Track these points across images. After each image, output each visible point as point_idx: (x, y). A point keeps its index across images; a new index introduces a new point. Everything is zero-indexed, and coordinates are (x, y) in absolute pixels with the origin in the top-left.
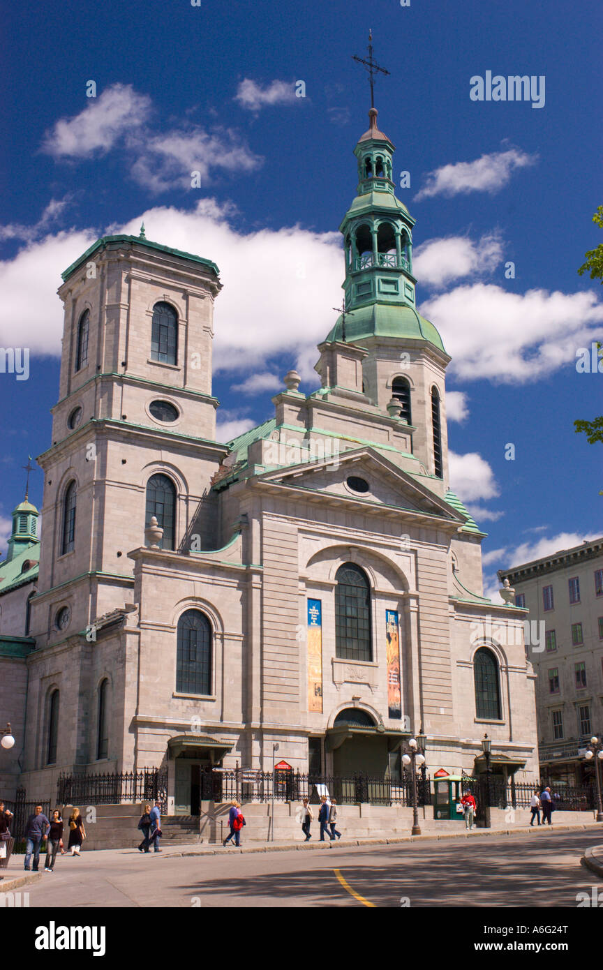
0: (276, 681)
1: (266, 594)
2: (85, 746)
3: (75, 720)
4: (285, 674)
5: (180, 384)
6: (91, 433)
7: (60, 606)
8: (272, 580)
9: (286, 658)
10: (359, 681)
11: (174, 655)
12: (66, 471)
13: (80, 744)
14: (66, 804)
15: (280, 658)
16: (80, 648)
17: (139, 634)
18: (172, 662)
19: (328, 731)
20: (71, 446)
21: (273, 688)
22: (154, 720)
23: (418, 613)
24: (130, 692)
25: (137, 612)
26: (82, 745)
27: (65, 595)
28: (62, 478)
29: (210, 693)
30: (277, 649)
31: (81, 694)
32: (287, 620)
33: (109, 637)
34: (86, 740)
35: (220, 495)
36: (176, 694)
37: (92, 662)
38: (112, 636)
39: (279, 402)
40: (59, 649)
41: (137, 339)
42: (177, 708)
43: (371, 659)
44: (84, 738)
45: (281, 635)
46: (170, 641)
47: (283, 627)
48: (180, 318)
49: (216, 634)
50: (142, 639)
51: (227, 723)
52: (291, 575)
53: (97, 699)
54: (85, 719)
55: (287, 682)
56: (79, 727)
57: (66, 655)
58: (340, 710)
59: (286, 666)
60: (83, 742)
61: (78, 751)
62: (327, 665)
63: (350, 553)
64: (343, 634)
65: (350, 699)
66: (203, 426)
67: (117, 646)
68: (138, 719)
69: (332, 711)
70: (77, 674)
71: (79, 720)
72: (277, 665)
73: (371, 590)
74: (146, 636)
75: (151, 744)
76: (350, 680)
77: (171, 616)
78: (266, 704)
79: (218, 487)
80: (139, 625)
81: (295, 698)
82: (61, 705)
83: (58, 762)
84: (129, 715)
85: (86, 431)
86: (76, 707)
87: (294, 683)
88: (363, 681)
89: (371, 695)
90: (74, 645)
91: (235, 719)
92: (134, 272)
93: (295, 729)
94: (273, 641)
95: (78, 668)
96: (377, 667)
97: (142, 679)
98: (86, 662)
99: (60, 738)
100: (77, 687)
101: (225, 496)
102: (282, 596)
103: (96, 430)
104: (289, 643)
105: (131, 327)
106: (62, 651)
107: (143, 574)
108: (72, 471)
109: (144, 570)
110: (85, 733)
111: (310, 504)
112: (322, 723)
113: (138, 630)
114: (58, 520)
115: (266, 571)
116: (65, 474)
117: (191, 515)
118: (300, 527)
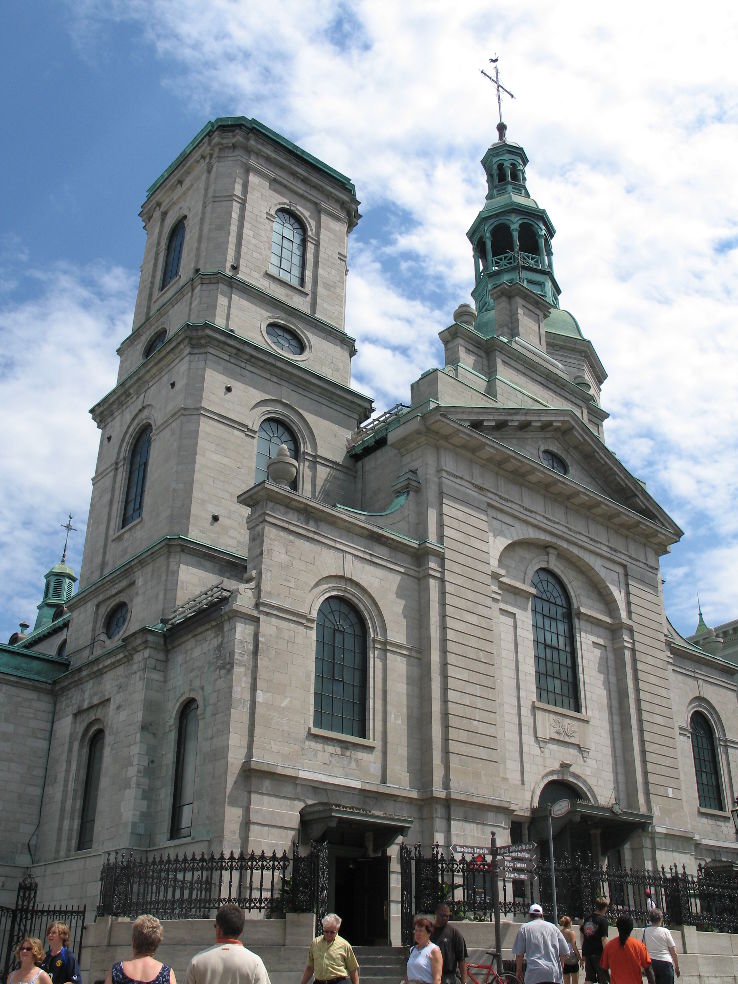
0: (465, 724)
1: (449, 588)
2: (147, 817)
3: (132, 772)
4: (478, 715)
5: (308, 311)
6: (182, 346)
7: (113, 603)
8: (457, 568)
9: (478, 691)
10: (567, 739)
11: (311, 665)
12: (136, 415)
13: (138, 813)
14: (116, 915)
15: (470, 689)
16: (147, 653)
17: (257, 620)
18: (308, 676)
19: (533, 811)
20: (147, 377)
21: (463, 736)
22: (280, 771)
23: (633, 651)
24: (239, 716)
25: (252, 584)
26: (143, 814)
27: (124, 583)
28: (129, 427)
29: (363, 735)
30: (465, 675)
31: (144, 728)
32: (478, 632)
33: (200, 630)
34: (149, 807)
35: (360, 463)
36: (315, 731)
37: (165, 677)
38: (208, 626)
39: (450, 338)
40: (109, 662)
41: (254, 241)
42: (315, 755)
43: (578, 709)
44: (145, 802)
45: (471, 653)
46: (307, 640)
47: (473, 642)
48: (310, 233)
49: (374, 640)
50: (261, 629)
51: (391, 787)
52: (481, 567)
53: (173, 736)
54: (151, 770)
55: (482, 728)
56: (138, 785)
57: (120, 670)
58: (546, 781)
59: (479, 703)
60: (144, 810)
61: (134, 825)
62: (526, 711)
63: (548, 554)
64: (543, 670)
65: (557, 766)
66: (338, 370)
67: (215, 642)
68: (253, 766)
69: (536, 783)
70: (139, 696)
71: (139, 772)
72: (467, 700)
73: (573, 613)
74: (268, 626)
75: (273, 812)
76: (556, 737)
77: (308, 601)
78: (454, 761)
79: (359, 450)
80: (257, 605)
81: (494, 756)
82: (107, 751)
83: (95, 845)
84: (236, 758)
85: (174, 344)
86: (136, 750)
87: (491, 730)
88: (572, 740)
89: (582, 763)
90: (136, 650)
91: (401, 782)
92: (253, 162)
93: (496, 803)
94: (461, 662)
95: (140, 685)
96: (587, 722)
97: (260, 697)
98: (156, 676)
99: (103, 804)
100: (139, 717)
101: (370, 463)
102: (470, 595)
103: (191, 339)
104: (482, 668)
105: (246, 225)
106: (114, 666)
107: (267, 528)
108: (146, 413)
109: (268, 519)
110: (148, 794)
111: (501, 472)
112: (524, 799)
113: (255, 613)
114: (118, 485)
115: (448, 554)
116: (133, 419)
117: (320, 483)
118: (490, 501)
